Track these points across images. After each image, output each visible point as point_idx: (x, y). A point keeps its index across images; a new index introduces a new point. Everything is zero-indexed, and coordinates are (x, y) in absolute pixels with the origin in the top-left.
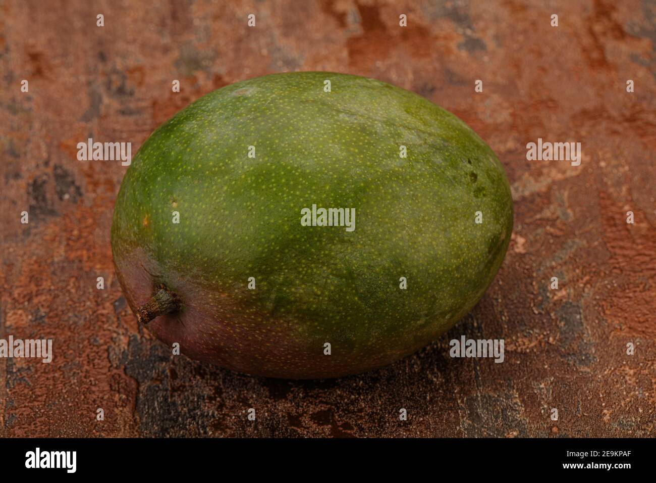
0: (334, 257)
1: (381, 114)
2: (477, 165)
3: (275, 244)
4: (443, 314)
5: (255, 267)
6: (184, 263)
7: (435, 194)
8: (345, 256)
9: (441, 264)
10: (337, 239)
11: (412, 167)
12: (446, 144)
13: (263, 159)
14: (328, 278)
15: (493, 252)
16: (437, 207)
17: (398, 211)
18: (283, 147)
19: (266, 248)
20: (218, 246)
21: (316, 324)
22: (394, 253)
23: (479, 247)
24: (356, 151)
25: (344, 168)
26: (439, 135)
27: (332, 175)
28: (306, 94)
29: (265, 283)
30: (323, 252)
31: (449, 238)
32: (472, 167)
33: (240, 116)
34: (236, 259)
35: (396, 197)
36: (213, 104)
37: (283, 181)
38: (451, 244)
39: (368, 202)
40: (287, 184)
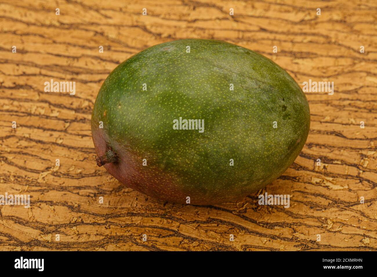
0: (198, 145)
1: (238, 69)
2: (288, 102)
3: (168, 134)
4: (258, 180)
5: (156, 146)
6: (121, 138)
7: (259, 116)
8: (204, 145)
9: (258, 154)
10: (201, 136)
11: (249, 101)
12: (272, 89)
13: (168, 88)
14: (194, 155)
15: (291, 149)
16: (259, 123)
17: (237, 124)
18: (180, 83)
19: (163, 136)
20: (138, 132)
21: (186, 178)
22: (231, 146)
23: (282, 146)
24: (219, 89)
25: (210, 98)
26: (268, 84)
27: (203, 101)
28: (199, 54)
29: (161, 154)
30: (192, 142)
31: (265, 141)
32: (284, 103)
33: (161, 63)
34: (147, 140)
35: (236, 116)
36: (150, 54)
37: (177, 101)
38: (265, 144)
39: (220, 118)
40: (178, 103)
